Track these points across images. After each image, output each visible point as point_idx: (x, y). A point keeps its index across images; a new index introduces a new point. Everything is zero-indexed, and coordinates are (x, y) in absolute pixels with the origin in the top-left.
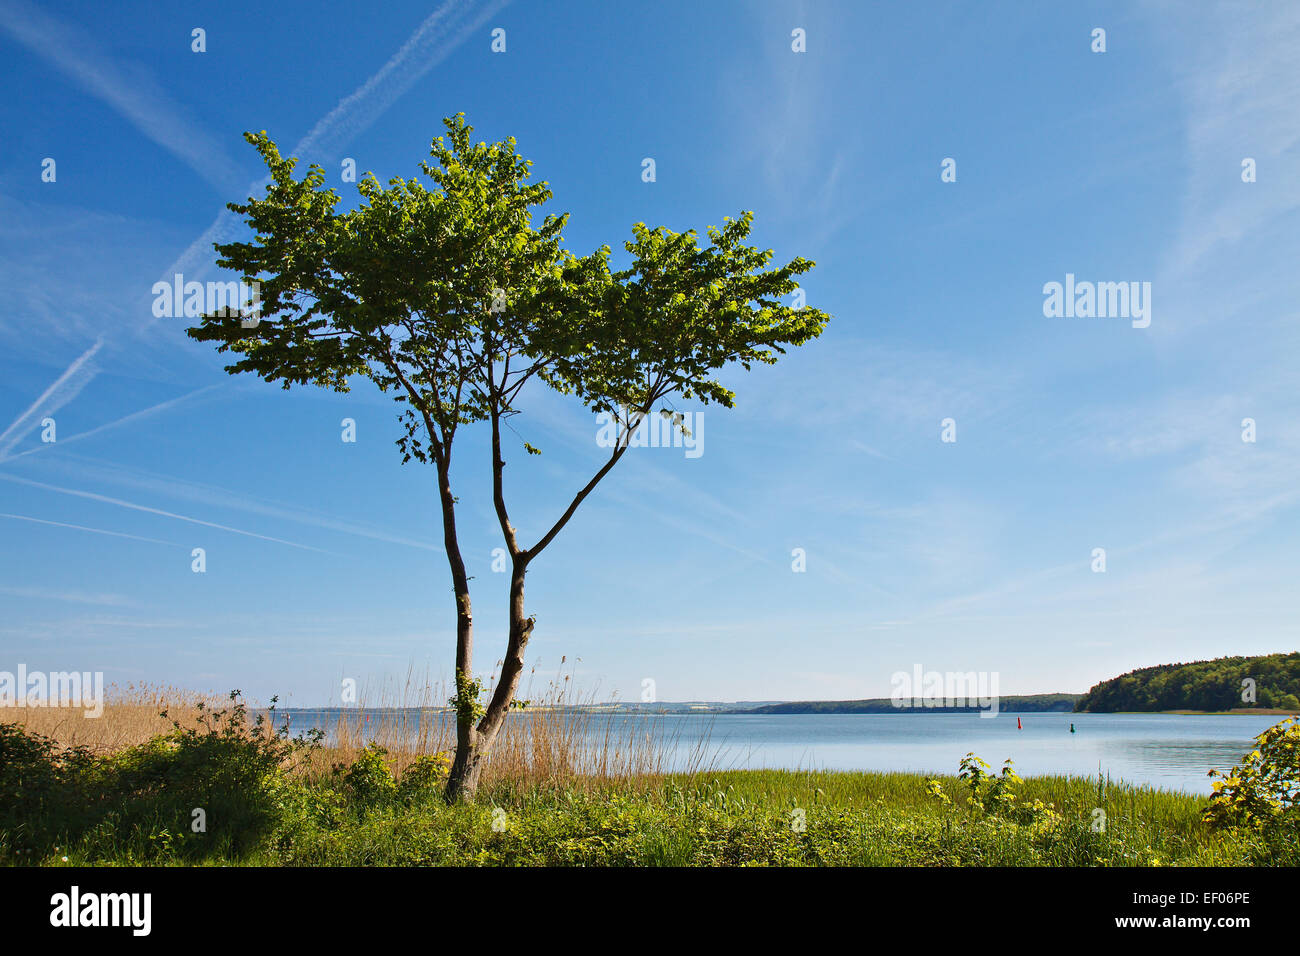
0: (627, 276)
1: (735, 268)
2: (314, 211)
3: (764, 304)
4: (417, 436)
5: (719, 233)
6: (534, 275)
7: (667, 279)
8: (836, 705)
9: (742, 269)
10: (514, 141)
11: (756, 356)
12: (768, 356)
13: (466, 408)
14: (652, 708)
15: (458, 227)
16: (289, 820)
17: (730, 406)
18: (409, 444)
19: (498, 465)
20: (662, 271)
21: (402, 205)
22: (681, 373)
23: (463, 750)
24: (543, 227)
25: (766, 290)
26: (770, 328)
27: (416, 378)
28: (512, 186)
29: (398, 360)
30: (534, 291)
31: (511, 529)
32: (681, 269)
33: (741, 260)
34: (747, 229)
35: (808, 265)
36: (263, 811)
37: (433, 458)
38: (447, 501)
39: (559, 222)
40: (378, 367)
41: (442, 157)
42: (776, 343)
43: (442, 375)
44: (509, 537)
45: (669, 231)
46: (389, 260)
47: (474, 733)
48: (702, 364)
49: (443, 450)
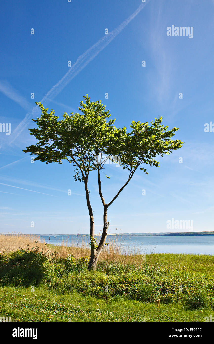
0: (131, 134)
1: (158, 131)
2: (53, 121)
3: (166, 140)
4: (79, 175)
5: (154, 122)
6: (107, 135)
7: (141, 135)
8: (185, 234)
9: (160, 131)
10: (101, 101)
11: (164, 153)
12: (168, 153)
13: (91, 167)
14: (138, 234)
15: (88, 124)
16: (50, 275)
17: (158, 167)
18: (77, 177)
19: (100, 182)
20: (140, 133)
21: (74, 119)
22: (145, 158)
23: (93, 256)
24: (109, 122)
25: (167, 136)
26: (168, 146)
27: (78, 160)
28: (101, 112)
29: (74, 156)
30: (107, 140)
31: (103, 199)
32: (144, 132)
33: (160, 129)
34: (161, 121)
35: (177, 129)
36: (43, 272)
37: (83, 181)
38: (87, 192)
39: (113, 121)
40: (69, 158)
41: (83, 106)
42: (170, 150)
43: (85, 159)
44: (103, 201)
45: (141, 123)
46: (71, 133)
47: (95, 252)
48: (151, 156)
49: (86, 179)
